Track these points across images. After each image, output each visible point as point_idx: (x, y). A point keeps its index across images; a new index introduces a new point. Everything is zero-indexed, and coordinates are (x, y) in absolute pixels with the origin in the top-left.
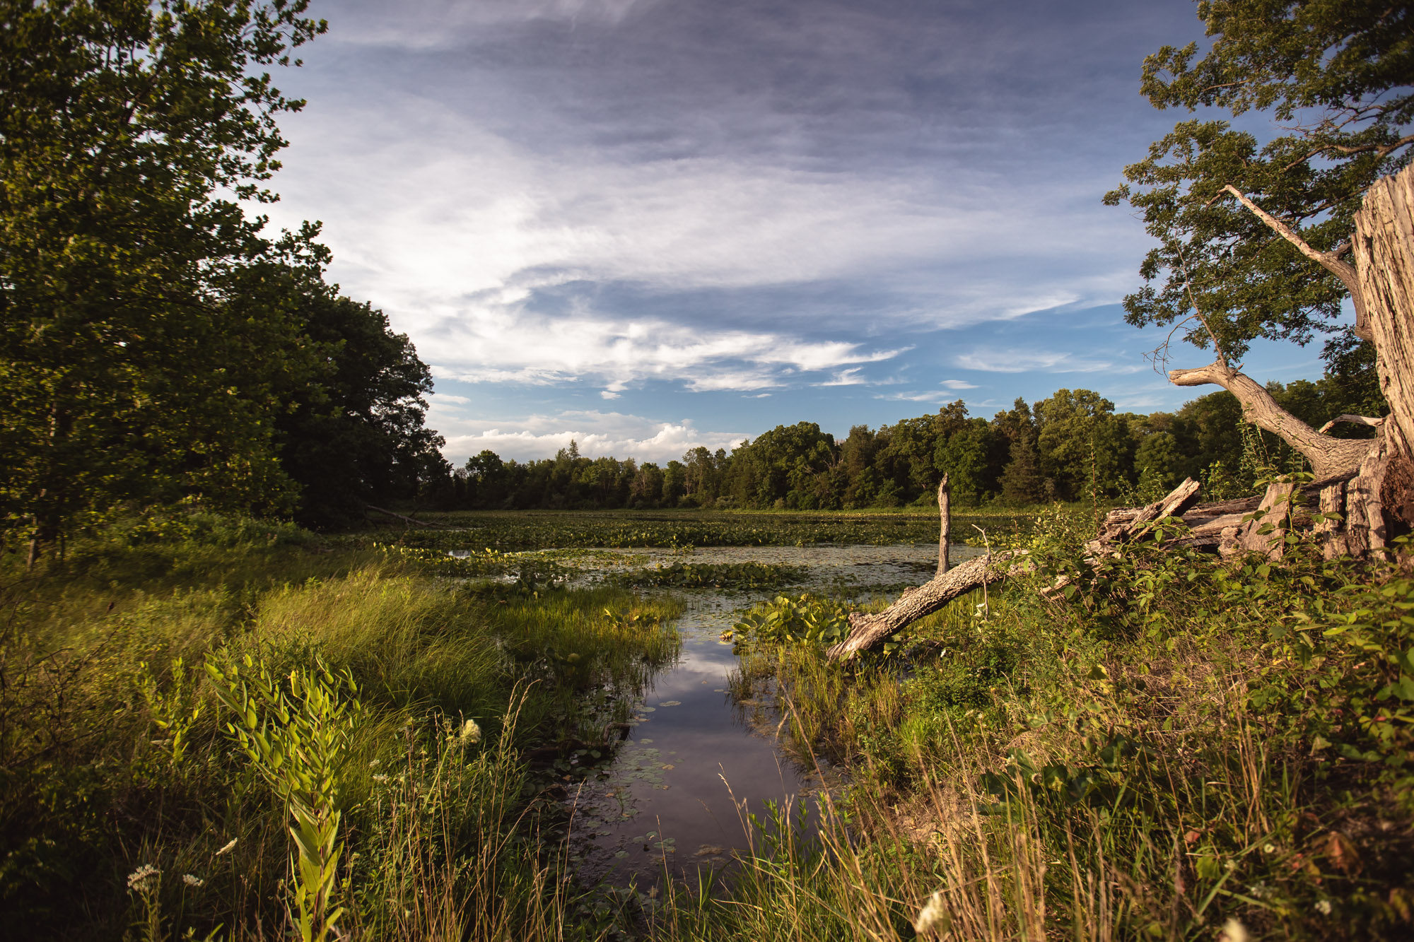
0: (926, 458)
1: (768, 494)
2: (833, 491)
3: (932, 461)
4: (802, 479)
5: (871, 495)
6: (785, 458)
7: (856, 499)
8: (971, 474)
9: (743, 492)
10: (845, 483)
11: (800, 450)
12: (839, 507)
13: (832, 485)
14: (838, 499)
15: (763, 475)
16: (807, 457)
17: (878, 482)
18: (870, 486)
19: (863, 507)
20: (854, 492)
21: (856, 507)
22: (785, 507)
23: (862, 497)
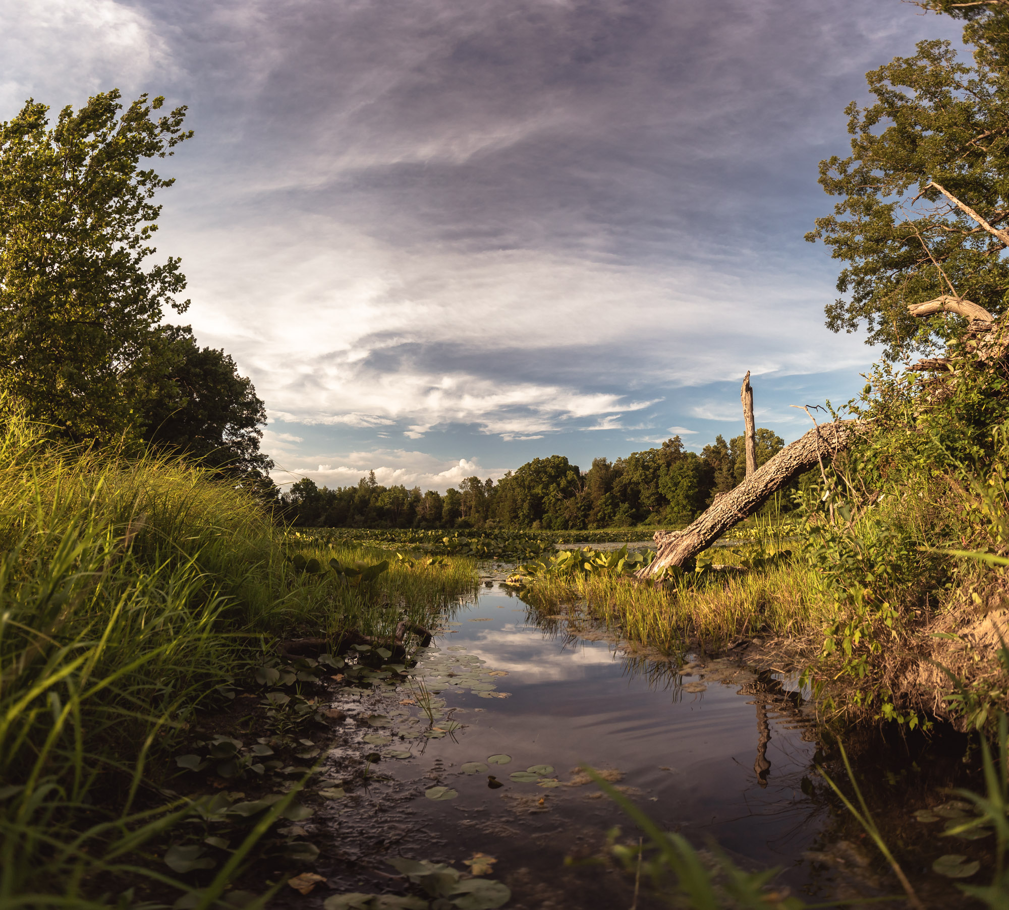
0: (653, 484)
1: (527, 517)
2: (580, 514)
3: (657, 487)
4: (555, 504)
5: (610, 517)
6: (541, 486)
7: (598, 521)
8: (687, 497)
9: (507, 516)
10: (589, 507)
11: (554, 479)
12: (585, 527)
13: (579, 509)
14: (583, 521)
15: (523, 501)
16: (559, 485)
17: (615, 506)
18: (609, 510)
19: (604, 527)
20: (596, 514)
21: (598, 528)
22: (541, 528)
23: (603, 519)
